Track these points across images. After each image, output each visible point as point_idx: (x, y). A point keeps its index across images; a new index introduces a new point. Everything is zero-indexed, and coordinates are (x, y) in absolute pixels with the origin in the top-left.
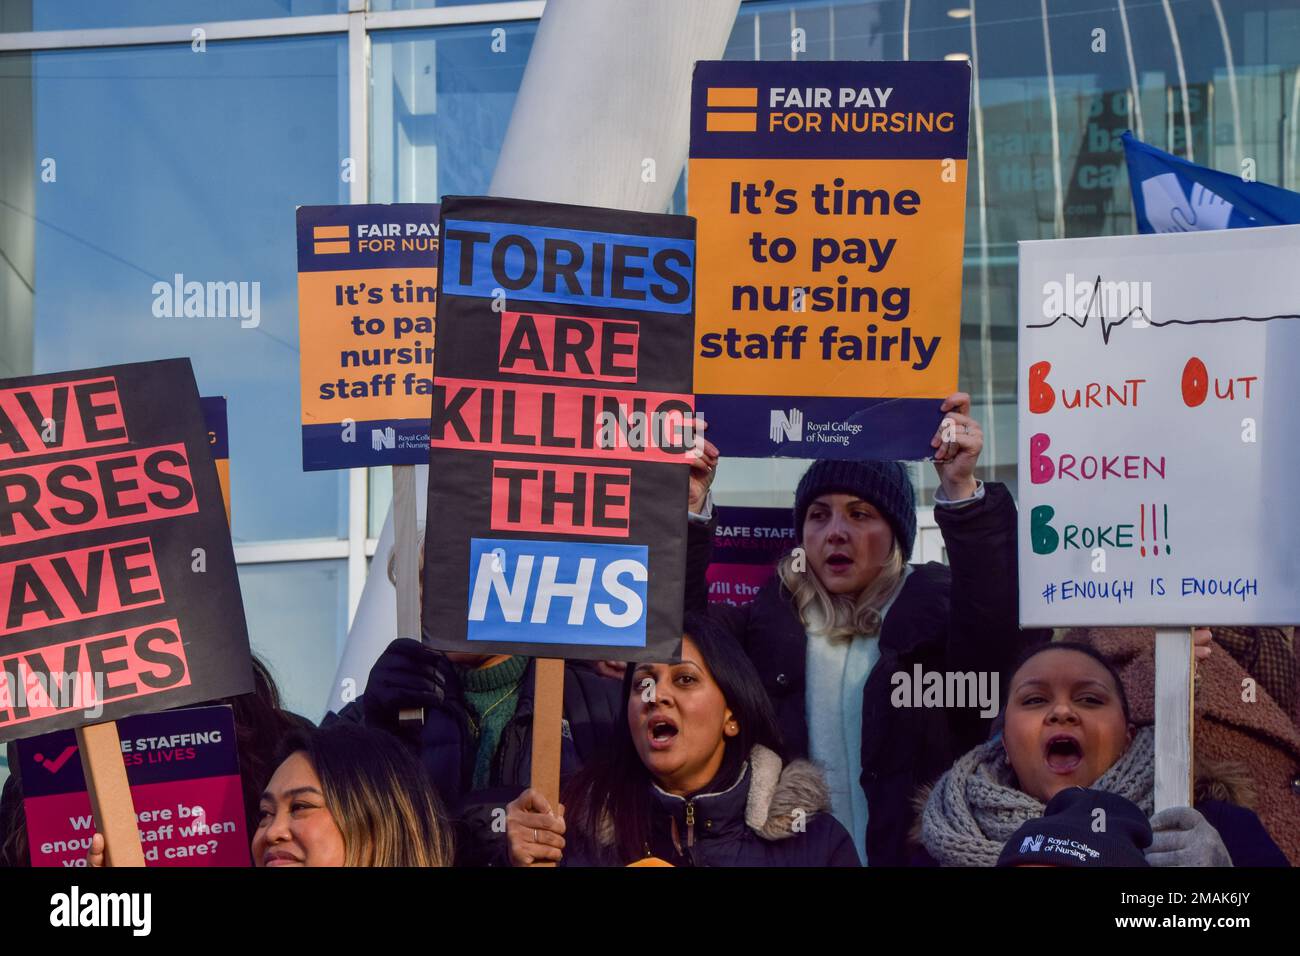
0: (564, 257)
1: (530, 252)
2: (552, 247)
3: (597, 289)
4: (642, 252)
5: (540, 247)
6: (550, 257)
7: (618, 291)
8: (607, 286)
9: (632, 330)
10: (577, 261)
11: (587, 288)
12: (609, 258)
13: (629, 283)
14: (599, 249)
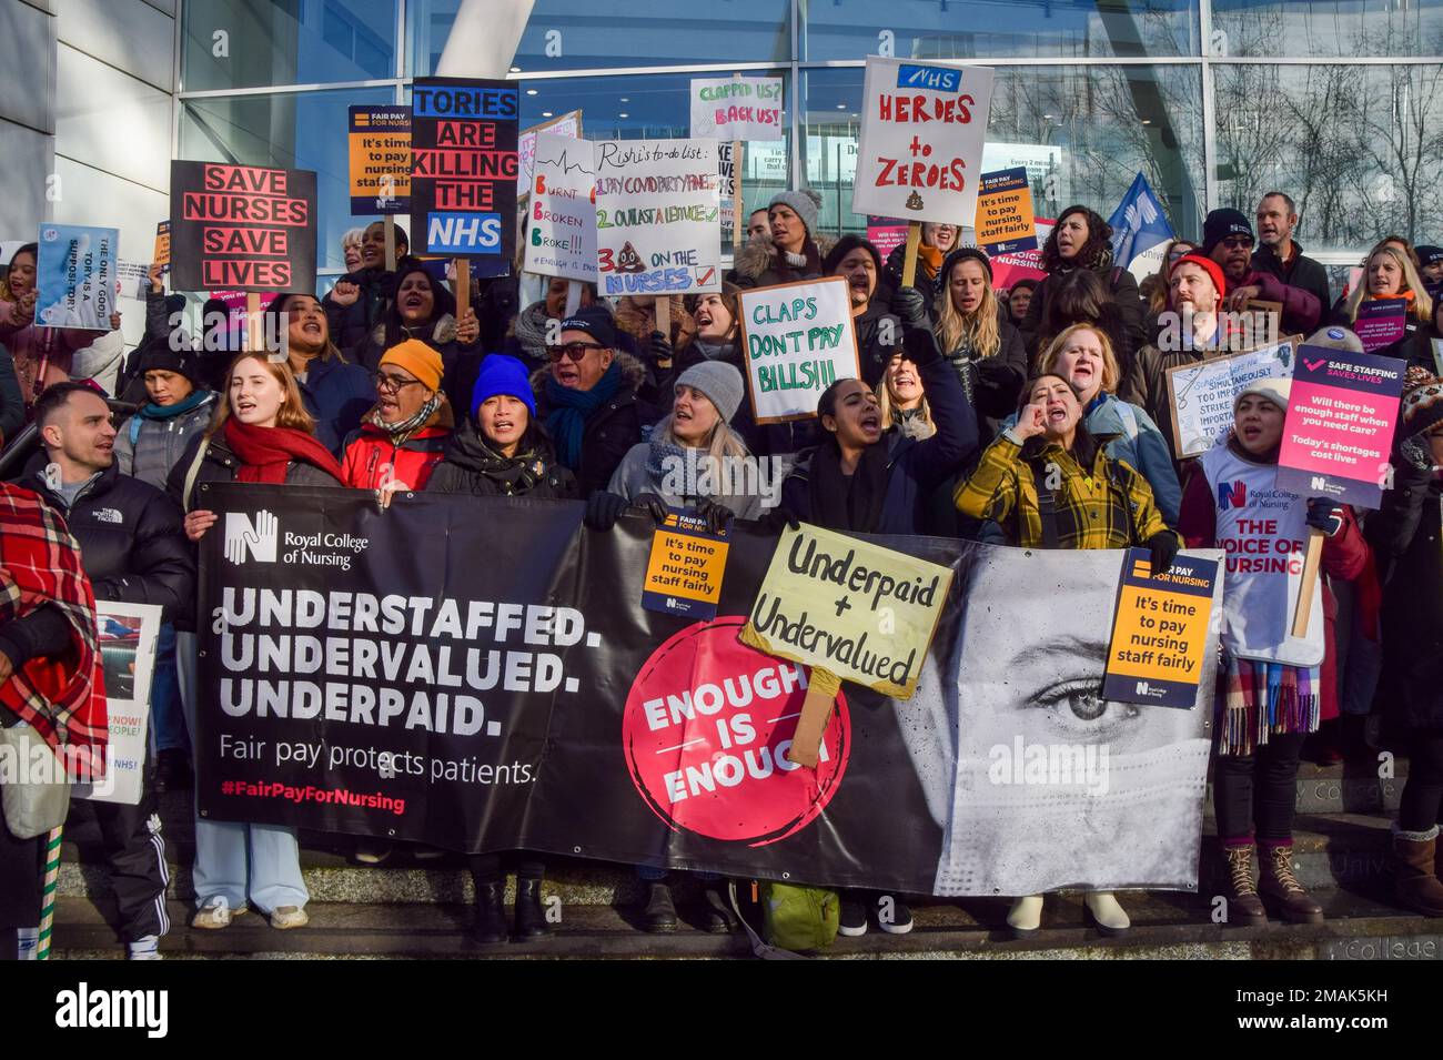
0: (463, 99)
1: (449, 98)
2: (458, 95)
3: (477, 112)
4: (496, 95)
5: (453, 96)
6: (457, 99)
7: (486, 112)
8: (481, 110)
9: (492, 127)
10: (469, 101)
11: (473, 111)
12: (482, 99)
13: (491, 108)
14: (478, 95)
